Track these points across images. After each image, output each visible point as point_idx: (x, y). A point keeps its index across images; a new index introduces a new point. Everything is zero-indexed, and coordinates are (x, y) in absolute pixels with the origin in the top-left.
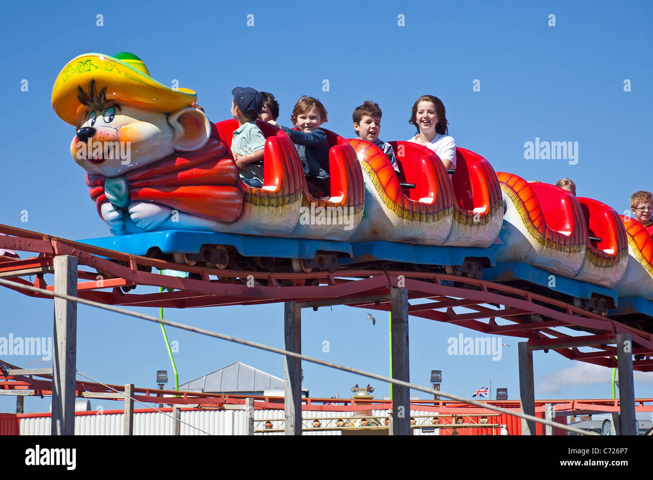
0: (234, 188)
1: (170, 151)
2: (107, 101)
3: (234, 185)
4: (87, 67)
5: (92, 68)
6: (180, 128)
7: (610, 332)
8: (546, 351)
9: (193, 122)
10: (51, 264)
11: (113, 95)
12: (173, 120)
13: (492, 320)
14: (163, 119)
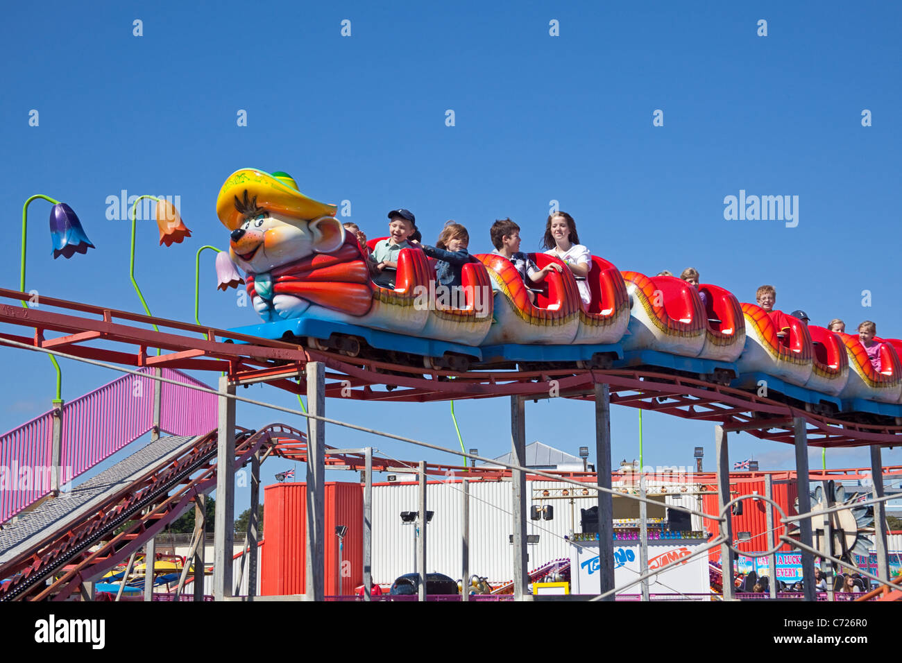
0: (364, 286)
1: (310, 252)
2: (258, 209)
3: (363, 284)
4: (241, 179)
5: (246, 180)
6: (318, 233)
7: (788, 416)
8: (738, 432)
9: (329, 228)
10: (305, 369)
11: (265, 205)
12: (313, 225)
13: (691, 408)
14: (305, 224)
